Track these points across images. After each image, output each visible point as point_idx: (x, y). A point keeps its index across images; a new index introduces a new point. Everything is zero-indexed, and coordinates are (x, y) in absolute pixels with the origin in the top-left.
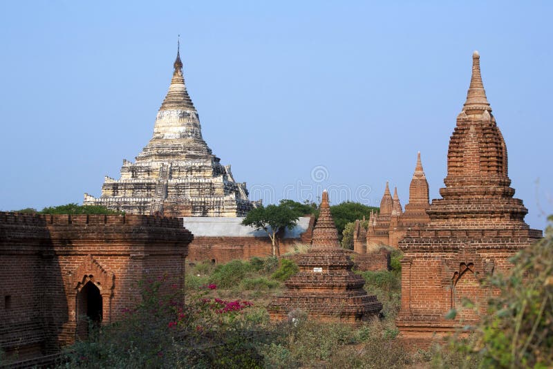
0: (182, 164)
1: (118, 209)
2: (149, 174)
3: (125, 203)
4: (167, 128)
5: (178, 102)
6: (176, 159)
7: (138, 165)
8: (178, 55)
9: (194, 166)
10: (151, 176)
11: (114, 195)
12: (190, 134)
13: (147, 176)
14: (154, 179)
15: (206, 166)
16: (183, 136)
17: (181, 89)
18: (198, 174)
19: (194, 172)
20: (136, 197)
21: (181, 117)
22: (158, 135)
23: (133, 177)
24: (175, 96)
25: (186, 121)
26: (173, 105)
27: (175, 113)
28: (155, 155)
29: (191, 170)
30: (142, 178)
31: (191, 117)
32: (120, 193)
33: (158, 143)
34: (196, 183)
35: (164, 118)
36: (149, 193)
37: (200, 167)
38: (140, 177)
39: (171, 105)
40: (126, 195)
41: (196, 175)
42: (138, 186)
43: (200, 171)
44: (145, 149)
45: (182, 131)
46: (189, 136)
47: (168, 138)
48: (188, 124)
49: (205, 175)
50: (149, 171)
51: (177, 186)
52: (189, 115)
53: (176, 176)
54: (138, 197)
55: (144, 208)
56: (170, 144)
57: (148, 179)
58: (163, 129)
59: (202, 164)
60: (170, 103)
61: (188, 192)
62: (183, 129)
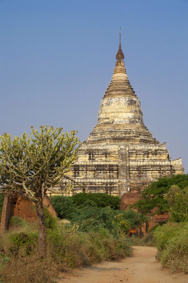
0: (139, 148)
1: (84, 190)
2: (106, 157)
3: (91, 183)
4: (116, 114)
5: (125, 91)
6: (130, 142)
7: (94, 148)
8: (120, 46)
9: (151, 150)
10: (108, 159)
11: (75, 176)
12: (137, 120)
13: (104, 159)
14: (112, 161)
15: (161, 150)
16: (132, 122)
17: (125, 79)
18: (154, 157)
19: (150, 156)
20: (98, 178)
21: (129, 104)
22: (107, 121)
23: (90, 159)
24: (121, 84)
25: (133, 108)
26: (121, 92)
27: (124, 100)
28: (110, 139)
29: (148, 154)
30: (100, 161)
31: (137, 104)
32: (80, 174)
33: (109, 127)
34: (157, 166)
35: (113, 105)
36: (111, 174)
37: (156, 150)
38: (97, 159)
39: (118, 92)
40: (88, 176)
41: (153, 158)
42: (99, 168)
43: (156, 155)
44: (93, 134)
45: (130, 117)
46: (137, 122)
47: (118, 123)
48: (136, 111)
49: (161, 158)
50: (106, 154)
51: (138, 168)
52: (135, 102)
53: (133, 158)
54: (101, 179)
55: (111, 189)
56: (122, 129)
57: (106, 161)
58: (113, 114)
59: (157, 148)
60: (117, 90)
61: (149, 174)
62: (131, 115)
